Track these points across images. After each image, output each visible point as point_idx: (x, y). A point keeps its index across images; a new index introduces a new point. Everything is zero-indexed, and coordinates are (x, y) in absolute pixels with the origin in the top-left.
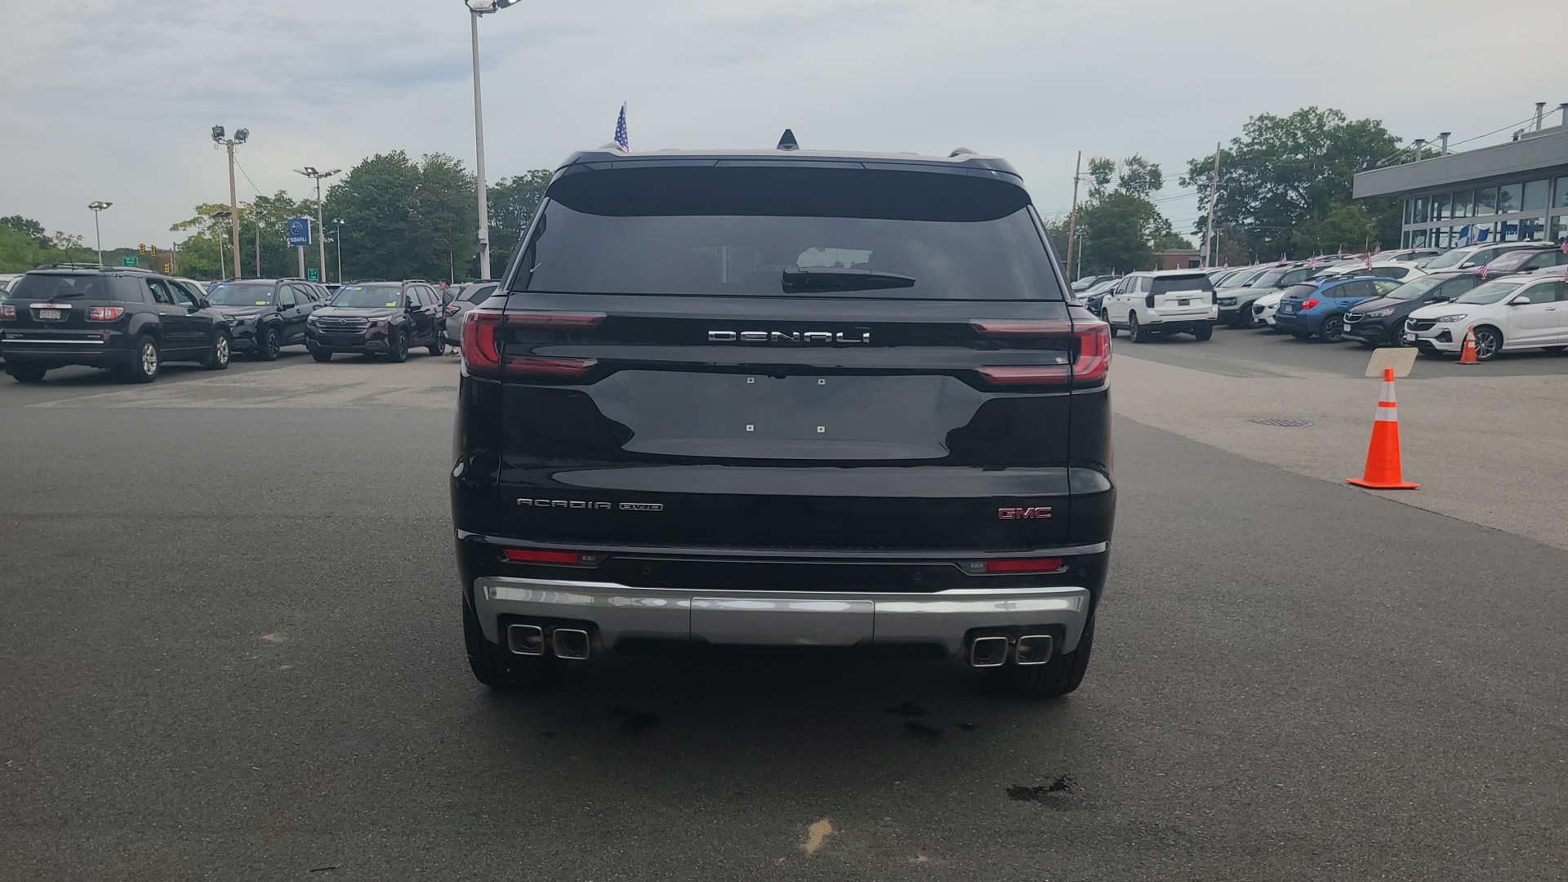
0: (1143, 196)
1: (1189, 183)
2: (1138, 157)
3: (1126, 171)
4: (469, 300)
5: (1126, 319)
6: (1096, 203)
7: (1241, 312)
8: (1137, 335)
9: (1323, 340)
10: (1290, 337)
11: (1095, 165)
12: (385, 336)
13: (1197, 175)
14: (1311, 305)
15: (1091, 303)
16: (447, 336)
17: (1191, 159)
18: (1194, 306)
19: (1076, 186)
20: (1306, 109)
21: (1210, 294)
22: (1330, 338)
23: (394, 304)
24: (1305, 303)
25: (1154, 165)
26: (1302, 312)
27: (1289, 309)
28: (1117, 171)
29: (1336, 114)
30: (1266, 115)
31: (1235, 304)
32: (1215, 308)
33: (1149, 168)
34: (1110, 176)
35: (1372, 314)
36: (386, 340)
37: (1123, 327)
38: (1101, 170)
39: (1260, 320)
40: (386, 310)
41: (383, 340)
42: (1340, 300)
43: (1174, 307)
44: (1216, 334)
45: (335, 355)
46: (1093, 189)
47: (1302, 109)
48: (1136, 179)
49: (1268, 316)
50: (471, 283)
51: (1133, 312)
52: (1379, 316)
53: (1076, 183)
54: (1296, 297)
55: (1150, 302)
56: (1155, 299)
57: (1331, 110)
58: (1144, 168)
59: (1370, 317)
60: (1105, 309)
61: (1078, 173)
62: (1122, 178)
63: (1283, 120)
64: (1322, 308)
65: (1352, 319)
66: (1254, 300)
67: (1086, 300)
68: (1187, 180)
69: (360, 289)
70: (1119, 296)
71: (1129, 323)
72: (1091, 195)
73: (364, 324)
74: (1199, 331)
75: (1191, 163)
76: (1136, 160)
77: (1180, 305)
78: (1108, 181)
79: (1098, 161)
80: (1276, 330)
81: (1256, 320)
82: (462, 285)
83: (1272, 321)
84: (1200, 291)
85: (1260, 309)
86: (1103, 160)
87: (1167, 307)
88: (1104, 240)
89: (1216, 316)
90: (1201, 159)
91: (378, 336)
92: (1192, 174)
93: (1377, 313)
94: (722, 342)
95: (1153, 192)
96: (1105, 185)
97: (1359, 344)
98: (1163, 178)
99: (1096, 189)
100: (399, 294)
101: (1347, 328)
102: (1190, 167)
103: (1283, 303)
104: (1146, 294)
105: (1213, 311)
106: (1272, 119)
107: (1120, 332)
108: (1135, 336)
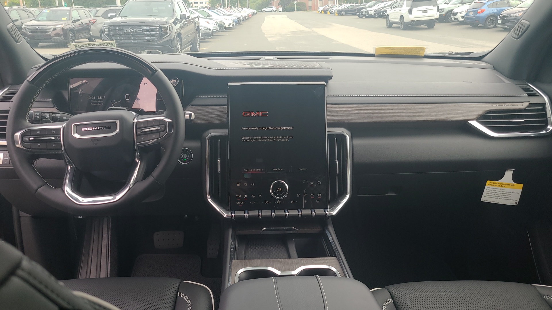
4: (101, 16)
5: (398, 20)
7: (445, 15)
8: (403, 27)
9: (485, 27)
10: (469, 26)
12: (62, 35)
14: (482, 12)
15: (376, 12)
16: (92, 34)
18: (429, 13)
21: (436, 7)
22: (489, 26)
23: (65, 19)
24: (479, 11)
26: (478, 15)
27: (471, 14)
31: (443, 11)
32: (438, 14)
35: (512, 15)
36: (62, 37)
37: (396, 23)
39: (455, 19)
40: (62, 22)
41: (60, 36)
42: (494, 9)
43: (421, 14)
44: (437, 25)
45: (40, 44)
49: (459, 17)
50: (101, 8)
51: (402, 16)
52: (515, 16)
54: (475, 8)
55: (410, 12)
56: (413, 10)
59: (511, 16)
60: (388, 15)
64: (486, 13)
65: (503, 17)
66: (453, 10)
67: (373, 11)
69: (49, 11)
70: (394, 9)
71: (399, 22)
73: (50, 29)
74: (430, 24)
77: (423, 13)
80: (462, 23)
81: (453, 19)
82: (97, 9)
83: (461, 19)
84: (432, 6)
85: (456, 14)
87: (418, 14)
89: (438, 18)
91: (57, 35)
93: (514, 15)
97: (502, 29)
100: (68, 13)
101: (500, 22)
103: (468, 11)
104: (409, 8)
105: (436, 15)
107: (394, 25)
108: (402, 27)
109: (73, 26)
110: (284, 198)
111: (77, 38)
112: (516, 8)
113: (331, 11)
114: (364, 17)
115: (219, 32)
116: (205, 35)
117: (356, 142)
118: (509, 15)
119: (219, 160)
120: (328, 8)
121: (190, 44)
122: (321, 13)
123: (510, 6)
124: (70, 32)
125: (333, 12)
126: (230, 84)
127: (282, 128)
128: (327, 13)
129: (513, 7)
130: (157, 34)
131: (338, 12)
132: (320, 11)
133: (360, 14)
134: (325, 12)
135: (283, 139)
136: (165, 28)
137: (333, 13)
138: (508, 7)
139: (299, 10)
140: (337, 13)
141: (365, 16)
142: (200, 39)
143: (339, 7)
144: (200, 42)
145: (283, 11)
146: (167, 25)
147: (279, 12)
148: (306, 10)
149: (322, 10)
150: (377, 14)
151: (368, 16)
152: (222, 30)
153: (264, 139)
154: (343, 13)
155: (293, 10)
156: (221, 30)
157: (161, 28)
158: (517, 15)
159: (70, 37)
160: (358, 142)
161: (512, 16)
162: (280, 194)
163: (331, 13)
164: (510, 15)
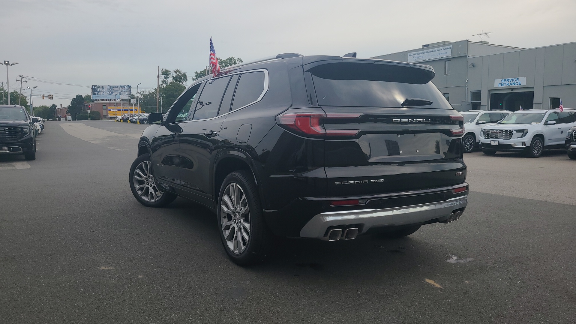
0: (181, 83)
1: (196, 80)
2: (179, 70)
3: (174, 74)
6: (164, 85)
11: (163, 72)
13: (198, 77)
17: (196, 72)
19: (158, 79)
20: (231, 57)
25: (184, 73)
28: (171, 74)
29: (240, 60)
30: (219, 58)
33: (182, 74)
34: (169, 76)
38: (166, 73)
46: (163, 80)
47: (230, 57)
48: (178, 77)
53: (158, 78)
57: (238, 58)
58: (181, 73)
61: (158, 74)
62: (173, 77)
63: (224, 60)
68: (195, 79)
72: (163, 82)
75: (196, 73)
76: (177, 71)
78: (168, 78)
79: (164, 70)
86: (166, 70)
88: (170, 99)
90: (199, 72)
92: (196, 77)
94: (396, 122)
95: (184, 82)
96: (167, 79)
98: (187, 78)
99: (164, 80)
102: (196, 74)
106: (221, 60)
113: (132, 120)
120: (128, 117)
122: (120, 121)
125: (134, 120)
128: (128, 122)
130: (19, 133)
131: (140, 120)
132: (119, 120)
134: (125, 120)
136: (25, 129)
139: (93, 118)
140: (139, 122)
143: (140, 116)
145: (74, 119)
146: (28, 126)
147: (68, 120)
148: (101, 119)
149: (121, 119)
154: (145, 122)
155: (87, 119)
157: (22, 129)
163: (132, 121)
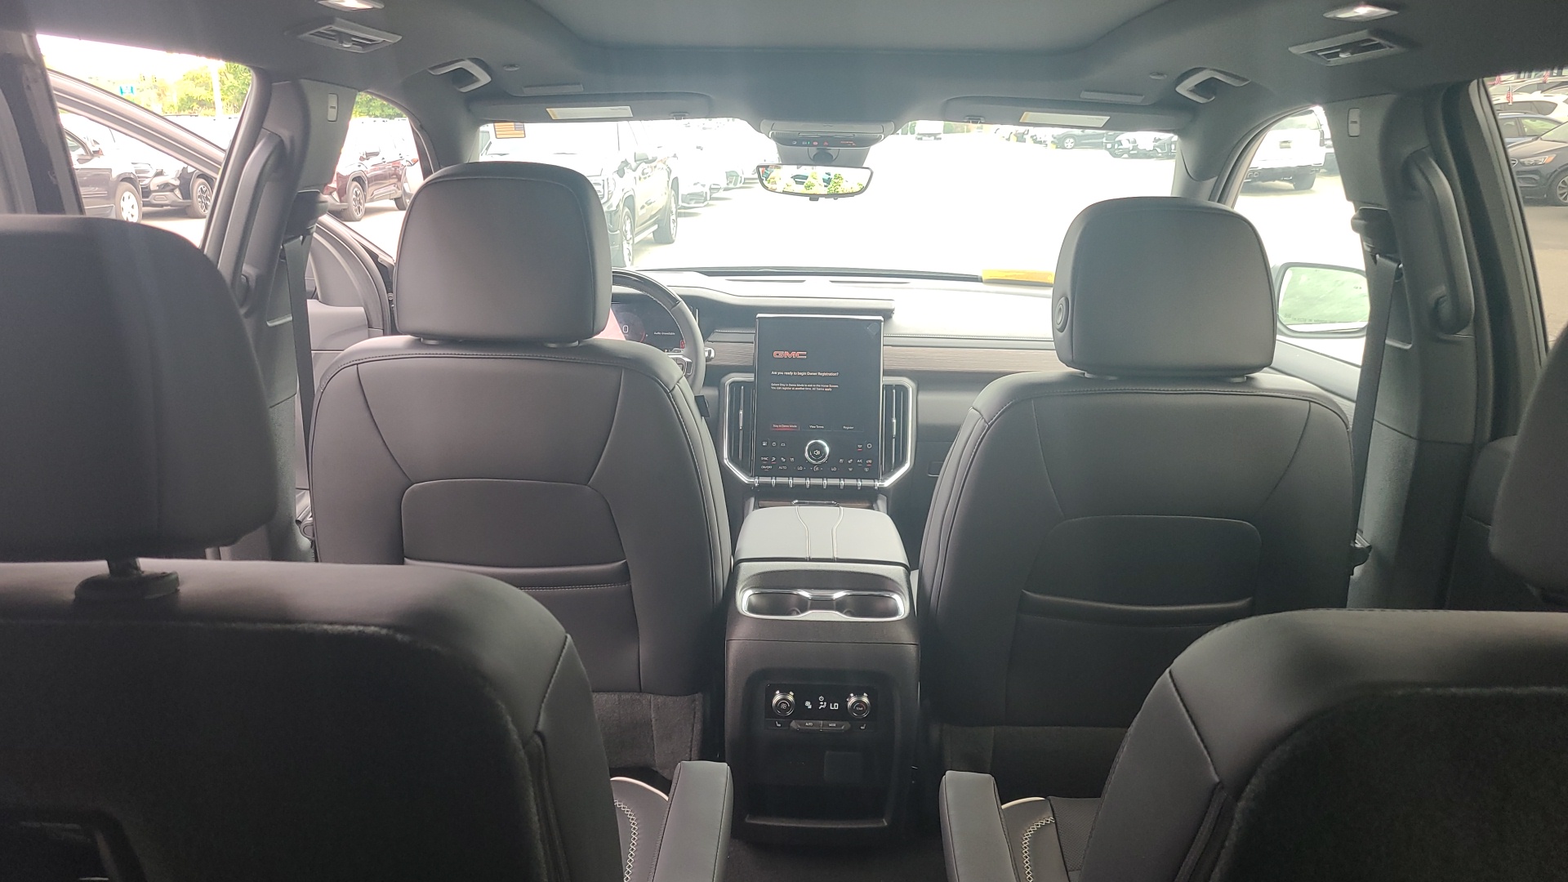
109: (362, 168)
110: (823, 463)
111: (368, 198)
112: (1539, 141)
114: (1126, 156)
115: (725, 190)
116: (691, 200)
117: (923, 397)
118: (1519, 162)
119: (741, 412)
121: (654, 223)
123: (1524, 135)
124: (355, 183)
126: (759, 315)
127: (824, 374)
129: (1531, 139)
133: (1113, 146)
135: (825, 388)
137: (1040, 142)
138: (1519, 136)
141: (1127, 151)
142: (679, 209)
144: (679, 215)
150: (1162, 150)
151: (1136, 152)
152: (735, 184)
153: (801, 387)
156: (731, 186)
158: (1542, 160)
159: (354, 196)
160: (924, 397)
161: (1526, 163)
162: (817, 458)
164: (1522, 160)
